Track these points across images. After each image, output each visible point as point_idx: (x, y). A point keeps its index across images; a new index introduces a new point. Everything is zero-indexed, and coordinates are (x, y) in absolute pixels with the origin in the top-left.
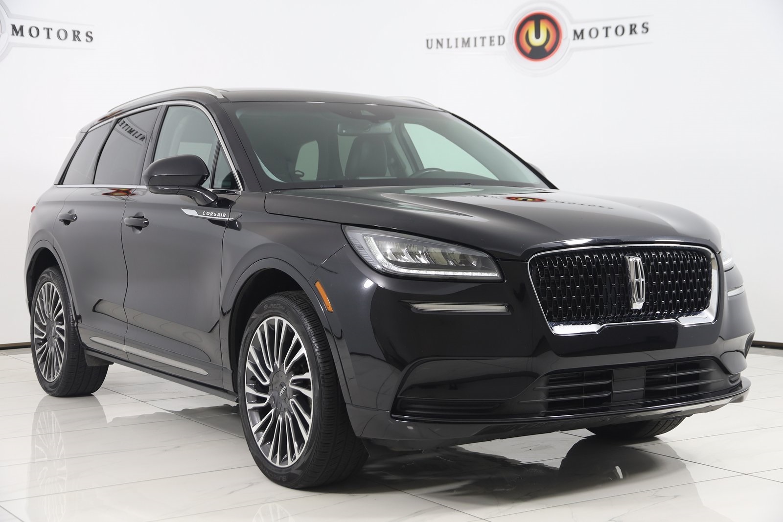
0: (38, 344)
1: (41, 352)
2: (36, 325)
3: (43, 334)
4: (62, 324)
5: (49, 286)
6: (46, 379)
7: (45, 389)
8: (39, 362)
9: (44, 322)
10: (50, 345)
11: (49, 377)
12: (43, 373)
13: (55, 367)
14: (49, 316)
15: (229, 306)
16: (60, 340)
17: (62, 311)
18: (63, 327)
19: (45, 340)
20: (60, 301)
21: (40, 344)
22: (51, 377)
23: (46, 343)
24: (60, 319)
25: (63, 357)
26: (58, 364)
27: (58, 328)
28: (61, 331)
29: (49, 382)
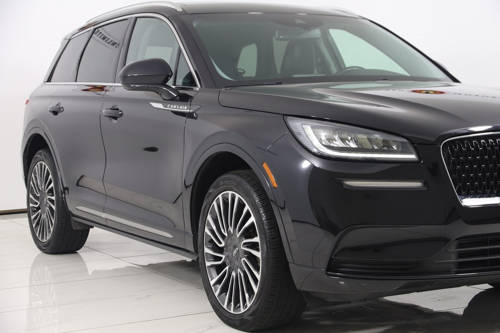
0: (33, 211)
1: (36, 218)
2: (31, 196)
3: (37, 204)
4: (53, 195)
5: (41, 165)
6: (40, 239)
7: (40, 248)
8: (34, 226)
9: (38, 194)
10: (42, 213)
11: (43, 238)
12: (37, 235)
13: (47, 230)
14: (42, 188)
15: (190, 181)
16: (51, 208)
17: (52, 185)
18: (53, 198)
19: (38, 208)
20: (50, 176)
21: (35, 212)
22: (44, 238)
23: (40, 211)
24: (51, 191)
25: (53, 222)
26: (49, 228)
27: (49, 198)
28: (52, 201)
29: (42, 242)
